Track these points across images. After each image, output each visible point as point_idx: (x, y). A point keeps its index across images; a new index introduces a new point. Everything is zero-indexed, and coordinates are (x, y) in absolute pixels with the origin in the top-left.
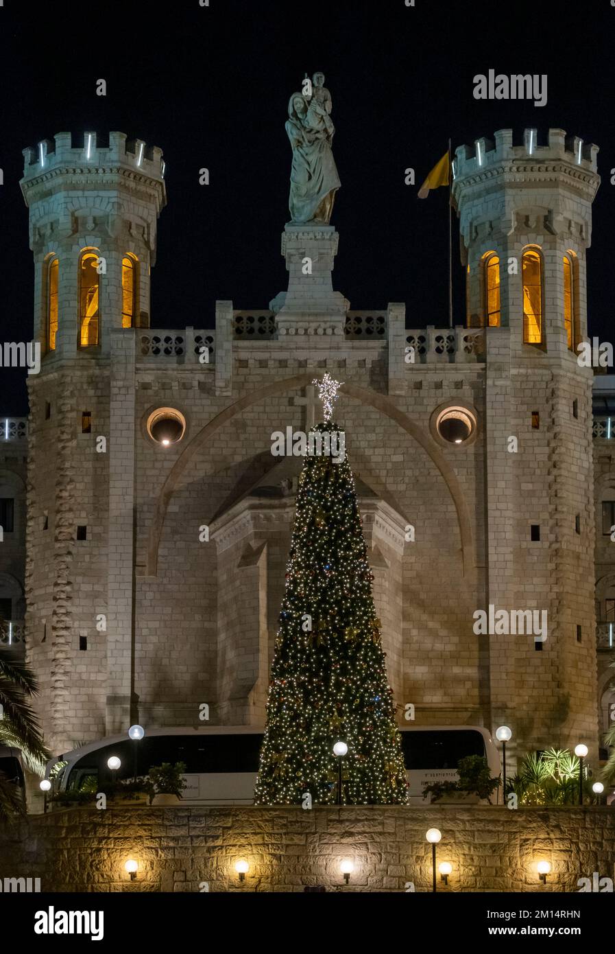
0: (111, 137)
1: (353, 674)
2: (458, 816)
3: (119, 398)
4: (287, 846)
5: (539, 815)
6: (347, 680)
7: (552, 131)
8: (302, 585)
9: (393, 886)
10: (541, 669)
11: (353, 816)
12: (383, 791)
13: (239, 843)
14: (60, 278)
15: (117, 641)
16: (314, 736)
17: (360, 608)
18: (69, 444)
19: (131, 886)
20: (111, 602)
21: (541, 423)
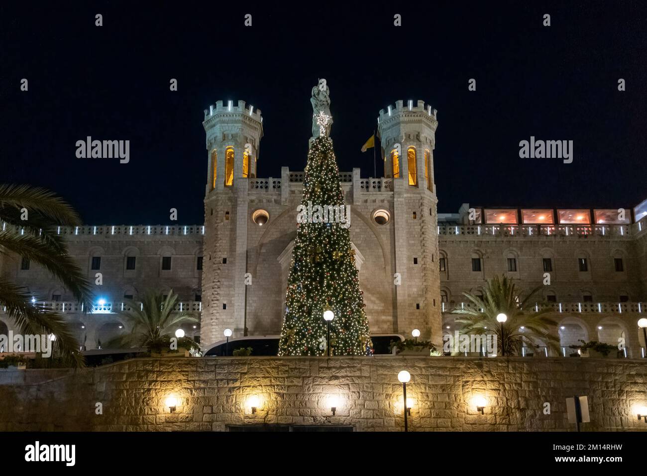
0: (239, 103)
1: (338, 280)
2: (416, 364)
3: (241, 205)
4: (289, 387)
5: (475, 364)
6: (334, 283)
7: (419, 101)
8: (306, 228)
9: (369, 417)
10: (419, 317)
11: (338, 364)
12: (358, 353)
13: (252, 385)
14: (217, 159)
15: (238, 305)
16: (313, 318)
17: (342, 241)
18: (220, 224)
19: (172, 417)
20: (237, 289)
21: (417, 216)
